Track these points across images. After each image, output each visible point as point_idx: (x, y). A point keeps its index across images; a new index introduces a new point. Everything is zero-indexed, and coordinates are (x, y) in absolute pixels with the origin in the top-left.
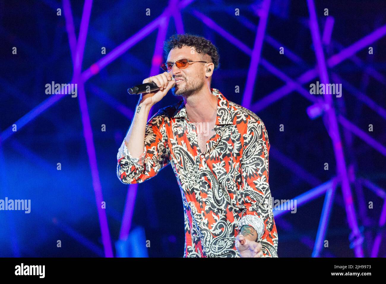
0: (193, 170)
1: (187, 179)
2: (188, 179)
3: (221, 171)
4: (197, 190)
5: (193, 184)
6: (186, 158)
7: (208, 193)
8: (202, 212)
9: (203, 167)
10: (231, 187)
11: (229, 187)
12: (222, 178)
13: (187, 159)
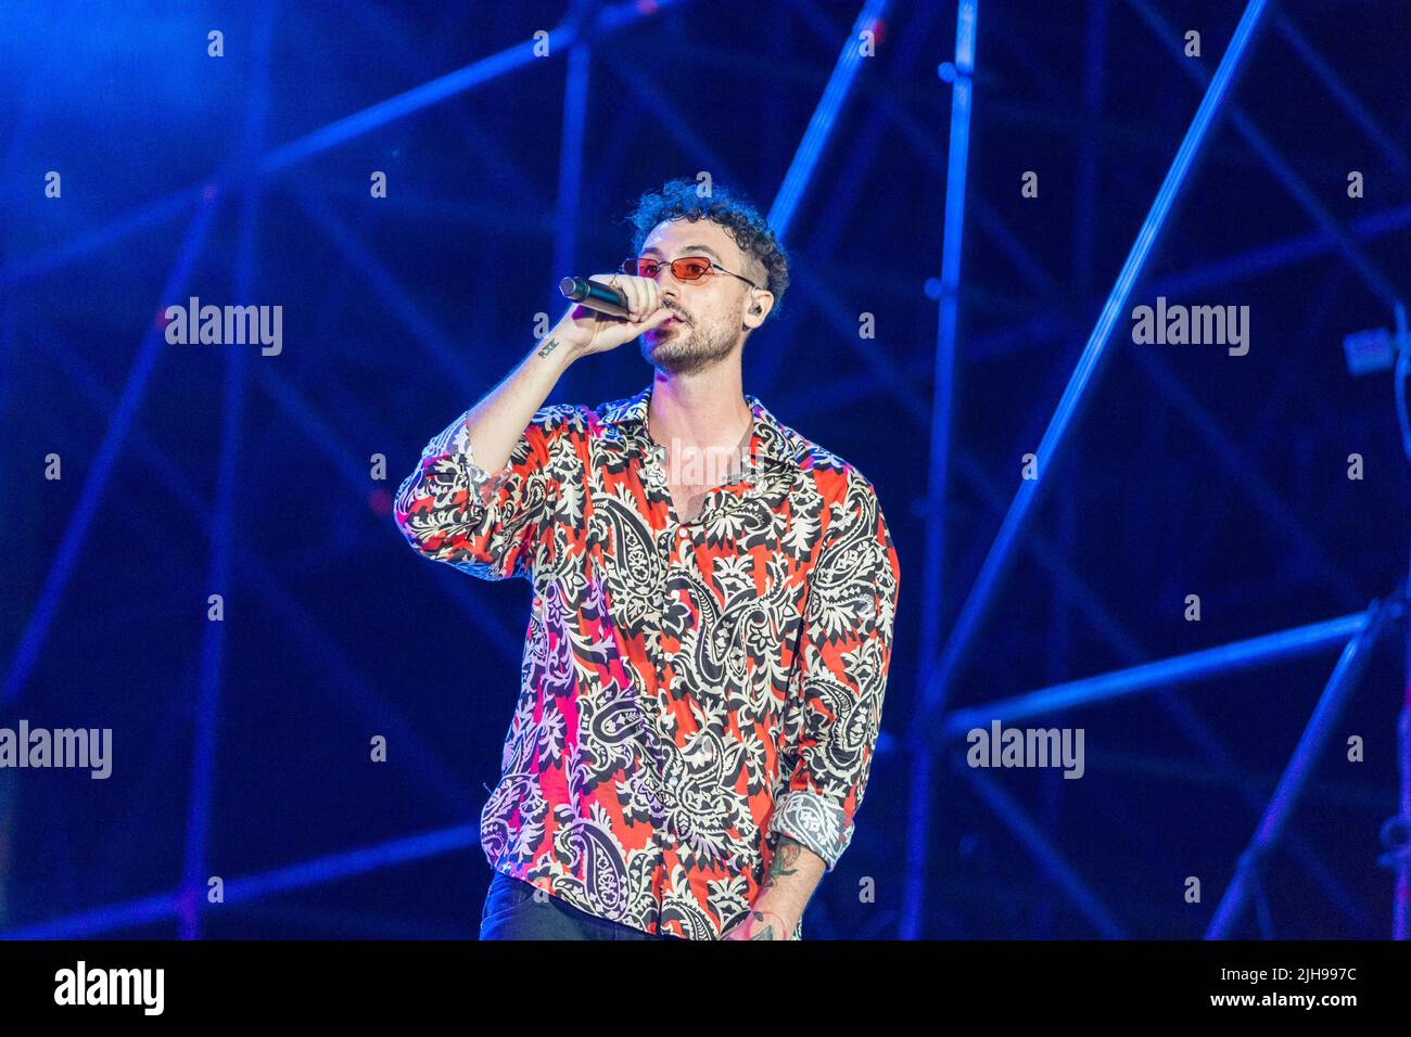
0: (646, 567)
1: (624, 592)
2: (629, 594)
3: (739, 584)
4: (652, 626)
5: (642, 608)
6: (628, 529)
7: (684, 639)
8: (661, 691)
9: (680, 562)
10: (758, 642)
11: (754, 638)
12: (740, 604)
13: (633, 532)
